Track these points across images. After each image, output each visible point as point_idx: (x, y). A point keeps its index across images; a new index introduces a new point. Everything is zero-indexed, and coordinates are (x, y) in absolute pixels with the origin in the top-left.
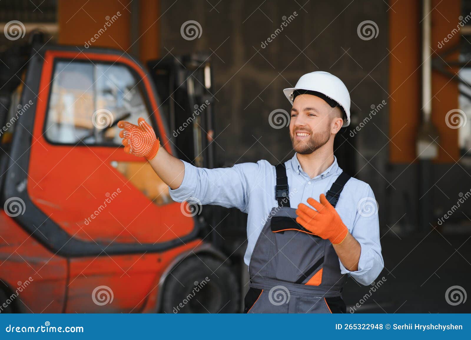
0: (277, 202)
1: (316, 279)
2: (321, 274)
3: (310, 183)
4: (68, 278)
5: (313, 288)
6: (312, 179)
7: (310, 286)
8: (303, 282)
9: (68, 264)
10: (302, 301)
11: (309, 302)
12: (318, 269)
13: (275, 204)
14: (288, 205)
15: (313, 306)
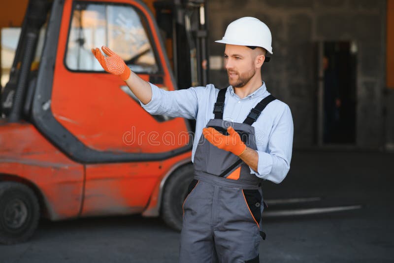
0: (214, 115)
1: (235, 175)
2: (240, 170)
3: (239, 102)
4: (85, 180)
5: (232, 181)
6: (242, 99)
7: (229, 179)
8: (225, 176)
9: (85, 169)
10: (223, 190)
11: (229, 192)
12: (237, 167)
13: (213, 116)
14: (221, 117)
15: (232, 195)
